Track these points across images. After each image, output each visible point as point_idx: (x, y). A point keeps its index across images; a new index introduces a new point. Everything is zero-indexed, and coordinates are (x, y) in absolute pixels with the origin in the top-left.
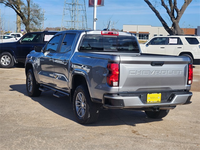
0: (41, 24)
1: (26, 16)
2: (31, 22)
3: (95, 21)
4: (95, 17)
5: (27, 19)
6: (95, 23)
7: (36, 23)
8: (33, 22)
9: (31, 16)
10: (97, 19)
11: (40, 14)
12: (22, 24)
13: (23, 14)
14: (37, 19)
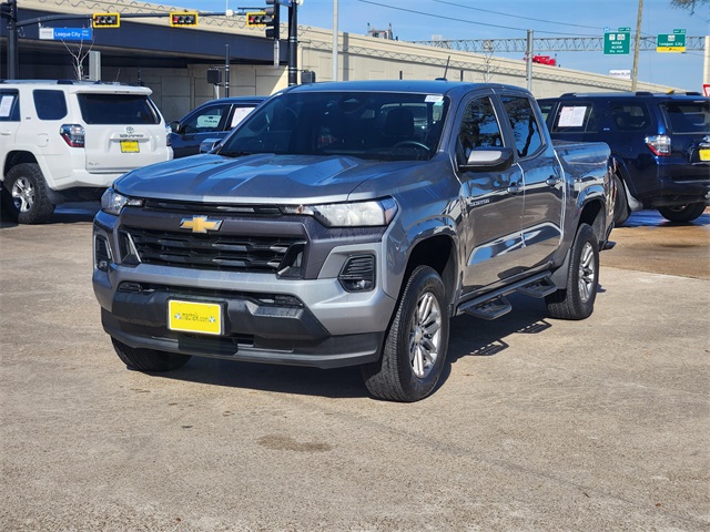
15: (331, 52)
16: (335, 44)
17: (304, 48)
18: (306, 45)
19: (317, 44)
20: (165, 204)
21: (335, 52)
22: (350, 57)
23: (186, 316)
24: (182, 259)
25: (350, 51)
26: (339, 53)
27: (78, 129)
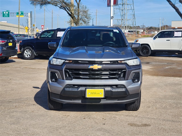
0: (89, 23)
1: (76, 16)
2: (81, 22)
3: (112, 19)
4: (112, 15)
5: (77, 18)
6: (112, 20)
7: (85, 22)
8: (82, 22)
9: (80, 16)
10: (113, 17)
11: (88, 14)
12: (73, 23)
13: (73, 15)
14: (85, 18)
20: (80, 62)
23: (92, 93)
24: (88, 77)
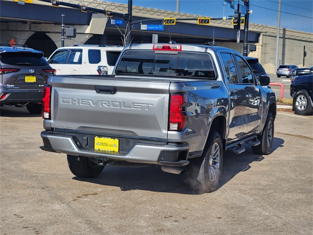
15: (276, 37)
16: (278, 33)
17: (263, 35)
18: (264, 34)
19: (270, 34)
21: (278, 37)
22: (286, 40)
25: (286, 37)
26: (280, 37)
27: (105, 68)
